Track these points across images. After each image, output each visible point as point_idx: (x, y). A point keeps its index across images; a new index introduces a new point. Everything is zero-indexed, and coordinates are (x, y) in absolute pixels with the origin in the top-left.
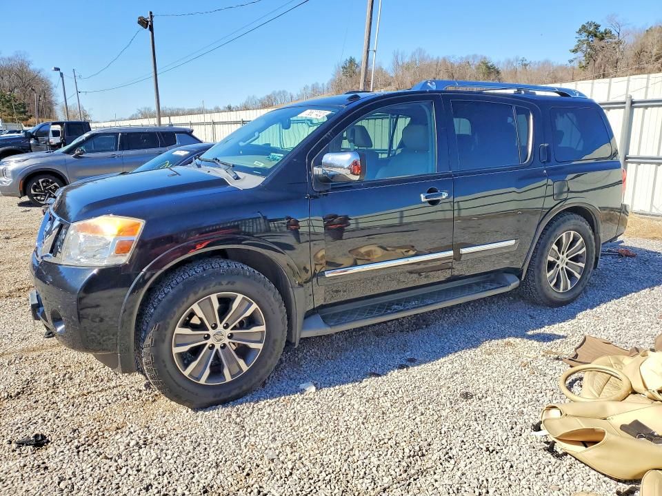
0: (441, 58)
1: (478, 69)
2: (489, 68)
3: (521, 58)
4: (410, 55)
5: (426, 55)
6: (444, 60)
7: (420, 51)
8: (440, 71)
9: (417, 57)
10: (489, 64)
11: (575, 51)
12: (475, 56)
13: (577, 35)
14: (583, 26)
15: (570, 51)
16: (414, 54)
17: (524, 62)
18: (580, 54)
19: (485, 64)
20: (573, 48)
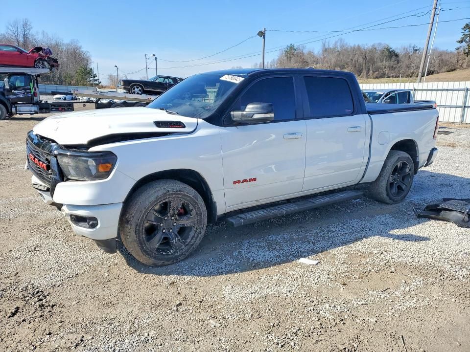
0: (357, 45)
1: (383, 53)
2: (390, 52)
3: (413, 45)
4: (334, 42)
5: (345, 43)
6: (359, 46)
7: (341, 40)
8: (355, 54)
9: (338, 44)
10: (391, 50)
11: (461, 42)
12: (380, 44)
13: (463, 31)
14: (467, 24)
15: (457, 41)
16: (336, 42)
17: (415, 48)
18: (464, 44)
19: (388, 50)
20: (459, 39)
